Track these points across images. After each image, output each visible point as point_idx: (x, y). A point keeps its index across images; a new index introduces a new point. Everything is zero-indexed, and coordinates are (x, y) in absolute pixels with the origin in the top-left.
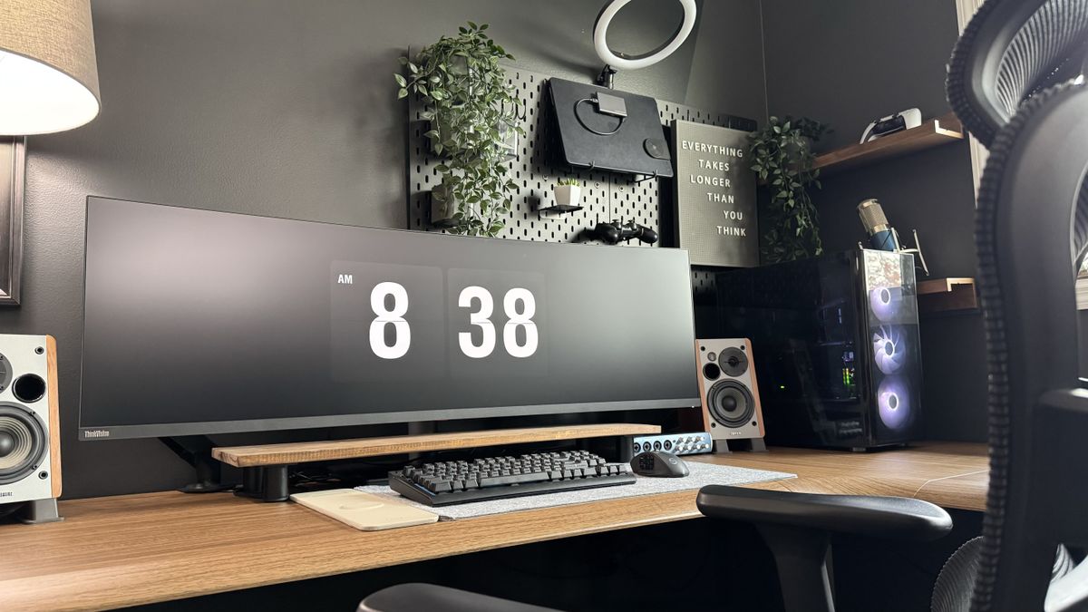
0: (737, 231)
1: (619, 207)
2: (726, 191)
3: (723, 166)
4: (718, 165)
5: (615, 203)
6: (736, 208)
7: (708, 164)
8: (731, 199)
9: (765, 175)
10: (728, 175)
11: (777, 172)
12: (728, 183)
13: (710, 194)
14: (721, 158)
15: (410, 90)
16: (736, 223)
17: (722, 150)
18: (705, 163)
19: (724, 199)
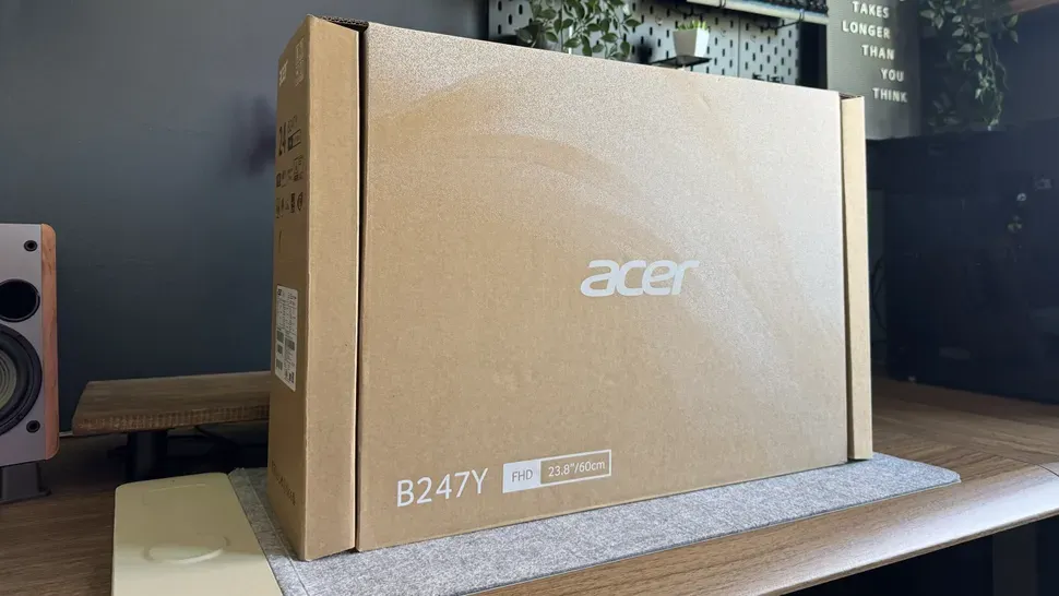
0: (896, 95)
2: (883, 43)
3: (882, 12)
4: (875, 9)
6: (896, 65)
8: (891, 55)
9: (940, 23)
10: (887, 23)
11: (958, 19)
12: (887, 33)
16: (897, 86)
18: (860, 7)
19: (882, 53)
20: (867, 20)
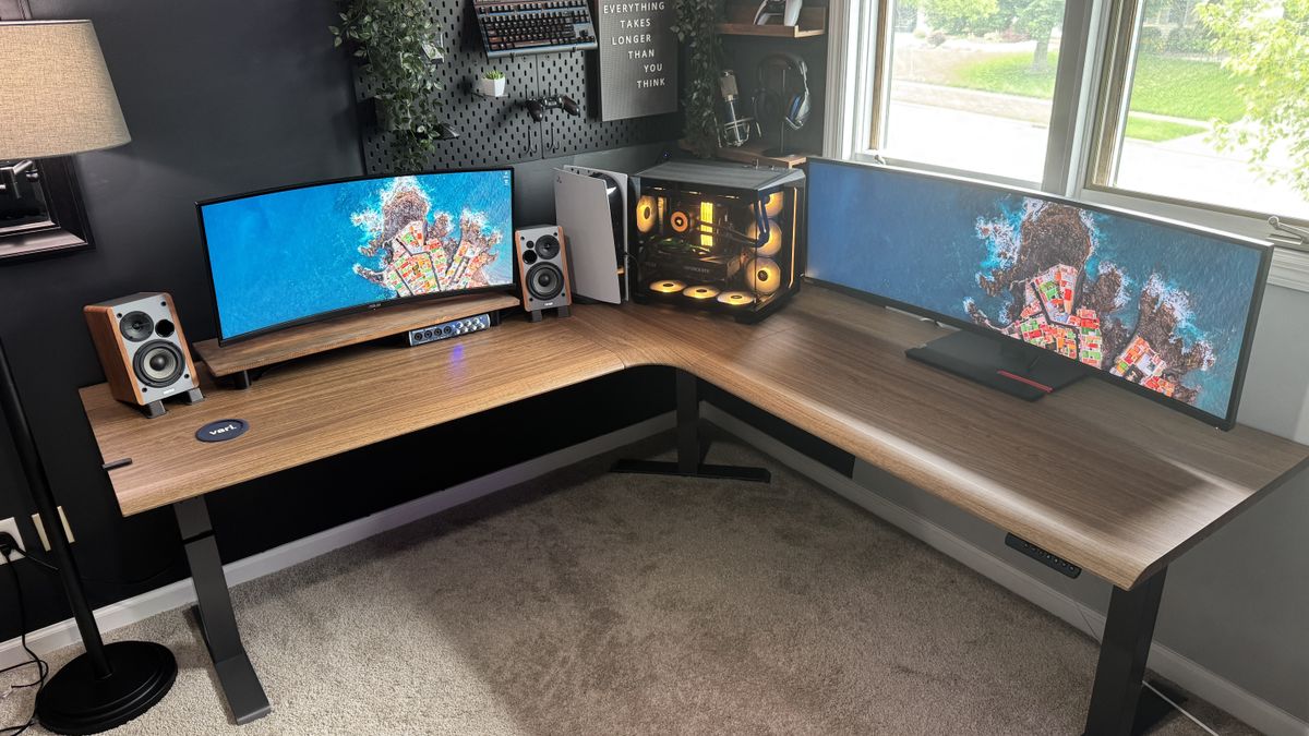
0: (656, 82)
1: (547, 75)
2: (648, 46)
3: (645, 23)
4: (639, 23)
5: (542, 72)
6: (655, 60)
7: (629, 24)
8: (652, 53)
9: (681, 37)
10: (651, 31)
11: (693, 34)
12: (648, 38)
13: (630, 52)
14: (642, 15)
15: (343, 36)
16: (657, 75)
17: (644, 7)
18: (625, 24)
19: (644, 54)
20: (633, 31)
